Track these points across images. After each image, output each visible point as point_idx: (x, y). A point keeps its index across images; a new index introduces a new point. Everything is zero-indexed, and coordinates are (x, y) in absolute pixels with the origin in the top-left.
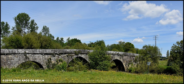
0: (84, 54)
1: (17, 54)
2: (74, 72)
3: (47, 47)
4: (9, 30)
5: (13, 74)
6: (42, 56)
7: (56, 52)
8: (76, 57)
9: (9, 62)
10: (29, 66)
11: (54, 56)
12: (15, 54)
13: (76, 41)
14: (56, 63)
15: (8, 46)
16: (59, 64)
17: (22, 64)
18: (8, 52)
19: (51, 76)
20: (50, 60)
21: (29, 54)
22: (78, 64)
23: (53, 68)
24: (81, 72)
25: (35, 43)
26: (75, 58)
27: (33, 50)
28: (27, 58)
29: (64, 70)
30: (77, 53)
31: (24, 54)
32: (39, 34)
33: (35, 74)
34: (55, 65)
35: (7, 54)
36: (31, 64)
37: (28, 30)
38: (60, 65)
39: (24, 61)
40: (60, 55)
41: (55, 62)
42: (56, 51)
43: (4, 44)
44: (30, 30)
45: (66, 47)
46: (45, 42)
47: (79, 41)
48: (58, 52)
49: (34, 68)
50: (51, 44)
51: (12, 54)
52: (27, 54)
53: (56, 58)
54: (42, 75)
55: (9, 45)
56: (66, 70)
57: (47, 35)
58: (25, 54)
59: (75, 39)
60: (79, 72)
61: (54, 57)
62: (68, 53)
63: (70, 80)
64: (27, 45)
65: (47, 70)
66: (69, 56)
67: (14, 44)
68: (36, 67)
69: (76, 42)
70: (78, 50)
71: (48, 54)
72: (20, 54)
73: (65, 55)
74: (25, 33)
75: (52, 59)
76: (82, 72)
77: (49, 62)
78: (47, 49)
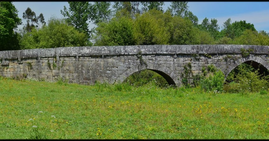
0: (261, 54)
1: (124, 55)
2: (239, 94)
3: (183, 41)
4: (109, 9)
5: (116, 95)
6: (172, 59)
7: (202, 50)
8: (243, 62)
9: (108, 72)
10: (146, 79)
11: (198, 60)
12: (119, 55)
13: (244, 25)
14: (201, 74)
15: (106, 39)
16: (208, 75)
17: (133, 75)
18: (107, 52)
19: (191, 102)
20: (188, 68)
21: (146, 55)
22: (248, 77)
23: (195, 84)
24: (255, 94)
25: (158, 33)
26: (243, 64)
27: (155, 46)
28: (142, 63)
29: (218, 90)
30: (246, 54)
31: (137, 55)
32: (166, 13)
33: (159, 96)
34: (199, 78)
35: (106, 56)
36: (150, 75)
37: (144, 7)
38: (210, 79)
39: (137, 70)
40: (210, 58)
41: (199, 73)
42: (200, 48)
43: (100, 36)
44: (149, 5)
45: (222, 39)
46: (178, 31)
47: (250, 27)
48: (207, 51)
49: (156, 84)
50: (191, 35)
51: (115, 56)
52: (144, 55)
53: (201, 63)
54: (173, 99)
55: (108, 38)
56: (221, 89)
57: (184, 15)
58: (139, 55)
59: (241, 22)
60: (251, 94)
61: (197, 62)
62: (226, 54)
63: (231, 111)
64: (143, 36)
65: (182, 89)
66: (229, 60)
67: (118, 36)
68: (161, 82)
69: (243, 28)
70: (247, 47)
71: (185, 54)
72: (129, 55)
73: (221, 57)
74: (139, 12)
75: (192, 65)
76: (256, 96)
77: (186, 72)
78: (182, 44)
